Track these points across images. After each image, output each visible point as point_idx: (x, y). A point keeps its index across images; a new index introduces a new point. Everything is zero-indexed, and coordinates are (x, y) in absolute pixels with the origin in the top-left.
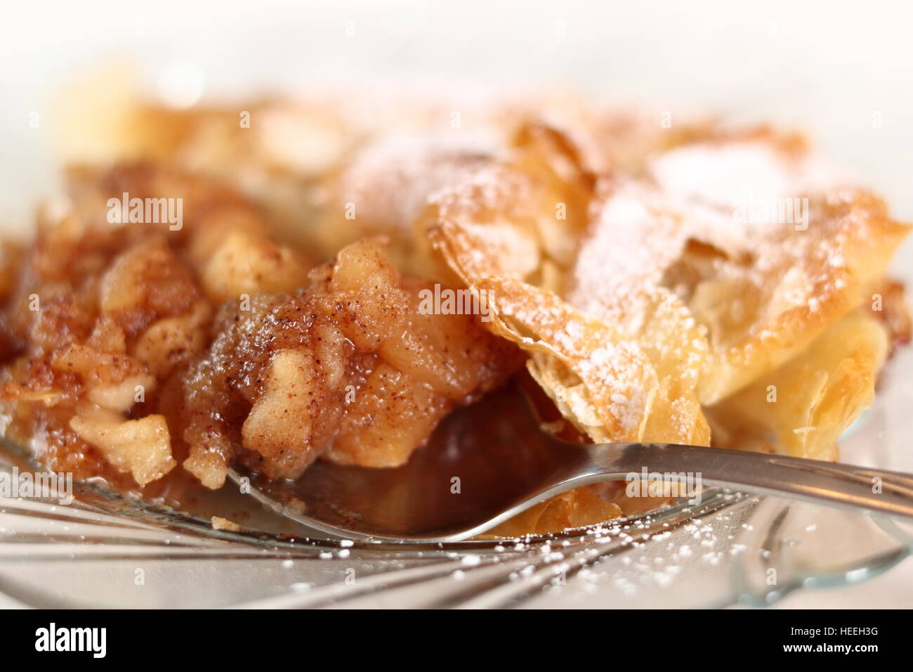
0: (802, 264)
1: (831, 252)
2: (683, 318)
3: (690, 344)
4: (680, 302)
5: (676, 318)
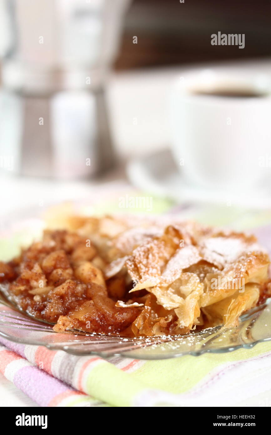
0: (234, 270)
1: (243, 267)
2: (197, 280)
3: (198, 286)
4: (197, 276)
5: (195, 280)
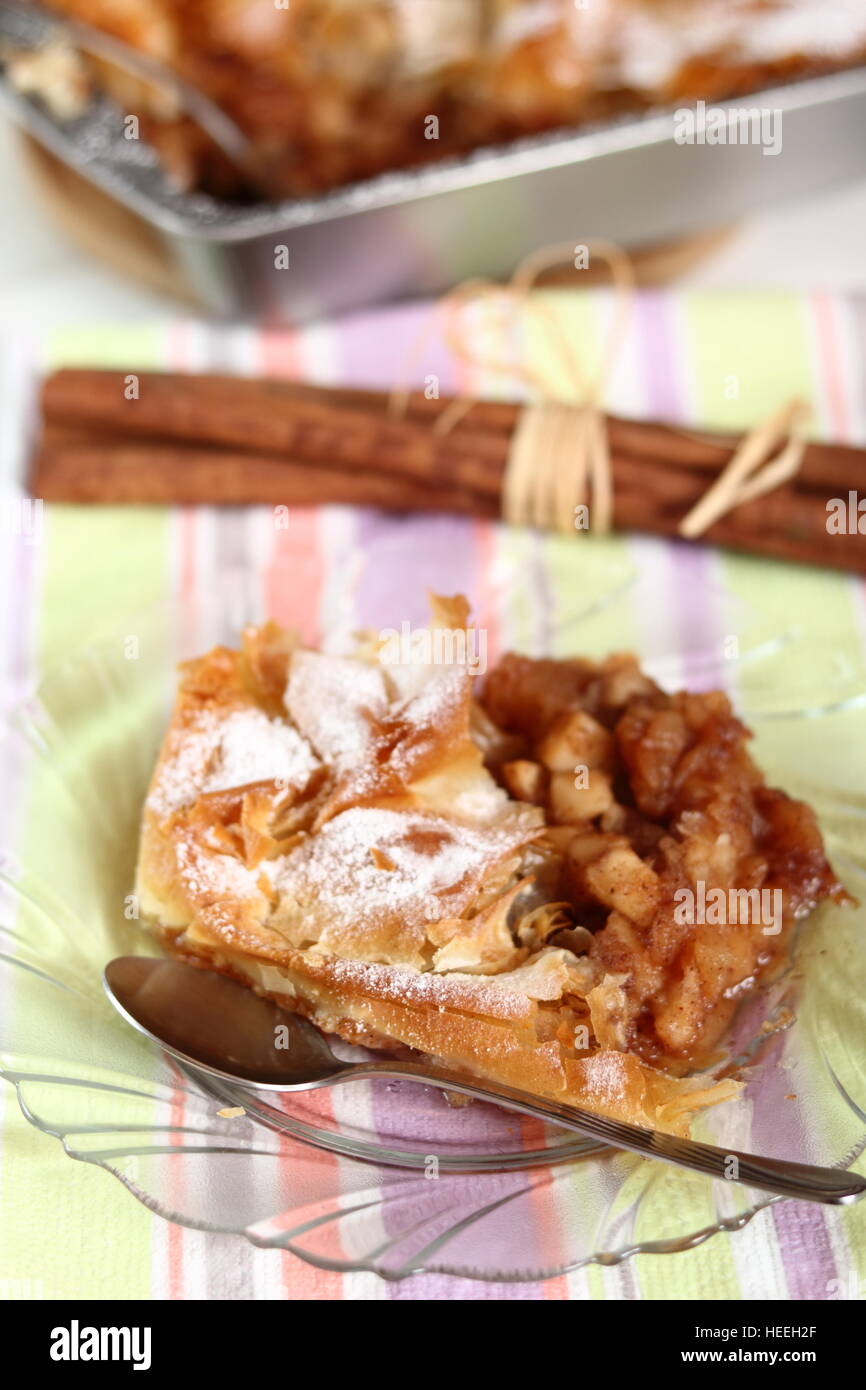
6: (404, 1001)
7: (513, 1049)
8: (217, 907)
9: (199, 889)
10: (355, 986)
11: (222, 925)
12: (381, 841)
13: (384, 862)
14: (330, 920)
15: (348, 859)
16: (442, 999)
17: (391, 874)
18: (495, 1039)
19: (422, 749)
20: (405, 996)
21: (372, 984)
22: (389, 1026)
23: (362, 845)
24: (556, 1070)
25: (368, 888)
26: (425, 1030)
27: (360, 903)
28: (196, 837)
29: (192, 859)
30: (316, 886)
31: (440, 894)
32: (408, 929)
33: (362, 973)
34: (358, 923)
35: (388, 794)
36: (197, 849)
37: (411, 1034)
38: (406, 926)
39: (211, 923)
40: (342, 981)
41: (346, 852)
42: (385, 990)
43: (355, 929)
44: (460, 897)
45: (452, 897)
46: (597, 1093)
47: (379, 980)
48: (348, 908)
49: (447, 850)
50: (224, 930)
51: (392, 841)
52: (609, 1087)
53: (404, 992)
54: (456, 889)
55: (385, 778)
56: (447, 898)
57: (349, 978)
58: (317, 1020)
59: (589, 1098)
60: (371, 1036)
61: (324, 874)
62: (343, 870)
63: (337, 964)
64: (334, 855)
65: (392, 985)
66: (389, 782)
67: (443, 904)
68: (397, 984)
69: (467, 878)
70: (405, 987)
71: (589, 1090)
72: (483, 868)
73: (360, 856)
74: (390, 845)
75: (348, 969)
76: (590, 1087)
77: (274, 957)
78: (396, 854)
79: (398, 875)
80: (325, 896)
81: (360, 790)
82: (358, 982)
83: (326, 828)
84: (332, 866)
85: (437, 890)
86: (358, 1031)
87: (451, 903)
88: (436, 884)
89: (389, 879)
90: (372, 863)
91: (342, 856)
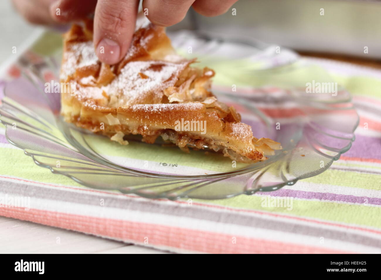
6: (159, 113)
7: (201, 118)
8: (89, 101)
9: (81, 97)
10: (141, 112)
11: (91, 105)
12: (141, 70)
13: (143, 76)
14: (129, 100)
15: (131, 78)
16: (172, 109)
17: (147, 80)
18: (194, 116)
19: (150, 37)
20: (159, 111)
21: (147, 109)
22: (156, 122)
23: (135, 73)
24: (217, 120)
25: (140, 86)
26: (169, 119)
27: (138, 91)
28: (78, 82)
29: (78, 89)
30: (122, 90)
31: (165, 82)
32: (156, 95)
33: (143, 107)
34: (139, 97)
35: (141, 56)
36: (79, 86)
37: (164, 123)
38: (155, 94)
39: (88, 106)
40: (136, 111)
41: (130, 76)
42: (152, 110)
43: (137, 99)
44: (172, 81)
45: (169, 82)
46: (236, 135)
47: (149, 108)
48: (134, 94)
49: (164, 69)
50: (92, 106)
51: (145, 69)
52: (240, 134)
53: (158, 110)
54: (170, 79)
55: (139, 49)
56: (167, 83)
57: (139, 109)
58: (130, 131)
59: (232, 137)
60: (150, 130)
61: (124, 85)
62: (130, 82)
63: (134, 106)
64: (126, 78)
65: (154, 108)
66: (140, 50)
67: (166, 85)
68: (155, 108)
69: (173, 76)
70: (158, 108)
71: (233, 134)
72: (178, 72)
73: (135, 76)
74: (144, 71)
75: (138, 107)
76: (233, 133)
77: (111, 110)
78: (147, 73)
79: (149, 80)
80: (125, 93)
81: (131, 55)
82: (142, 110)
83: (122, 70)
84: (126, 82)
85: (163, 81)
86: (145, 129)
87: (169, 84)
88: (163, 79)
89: (146, 82)
90: (140, 78)
91: (129, 78)
